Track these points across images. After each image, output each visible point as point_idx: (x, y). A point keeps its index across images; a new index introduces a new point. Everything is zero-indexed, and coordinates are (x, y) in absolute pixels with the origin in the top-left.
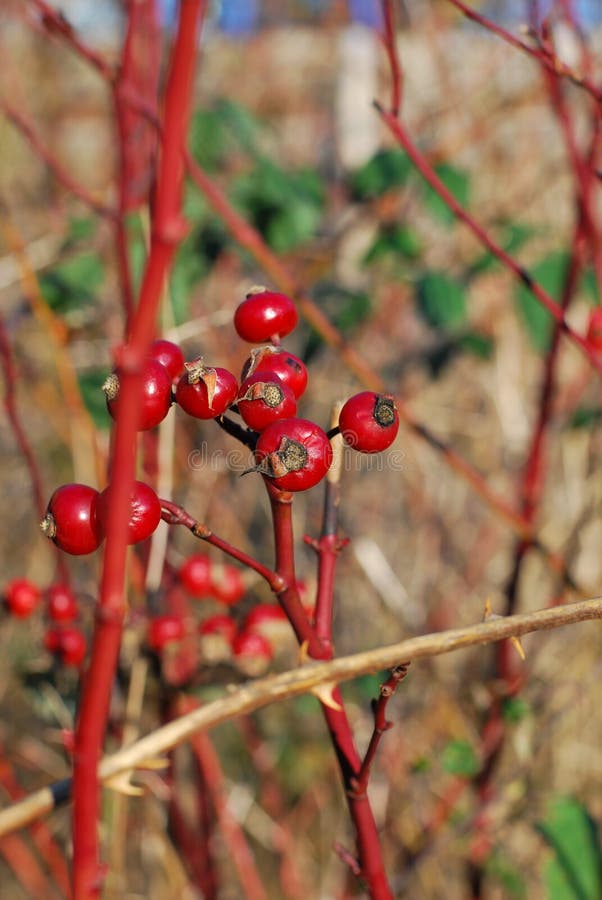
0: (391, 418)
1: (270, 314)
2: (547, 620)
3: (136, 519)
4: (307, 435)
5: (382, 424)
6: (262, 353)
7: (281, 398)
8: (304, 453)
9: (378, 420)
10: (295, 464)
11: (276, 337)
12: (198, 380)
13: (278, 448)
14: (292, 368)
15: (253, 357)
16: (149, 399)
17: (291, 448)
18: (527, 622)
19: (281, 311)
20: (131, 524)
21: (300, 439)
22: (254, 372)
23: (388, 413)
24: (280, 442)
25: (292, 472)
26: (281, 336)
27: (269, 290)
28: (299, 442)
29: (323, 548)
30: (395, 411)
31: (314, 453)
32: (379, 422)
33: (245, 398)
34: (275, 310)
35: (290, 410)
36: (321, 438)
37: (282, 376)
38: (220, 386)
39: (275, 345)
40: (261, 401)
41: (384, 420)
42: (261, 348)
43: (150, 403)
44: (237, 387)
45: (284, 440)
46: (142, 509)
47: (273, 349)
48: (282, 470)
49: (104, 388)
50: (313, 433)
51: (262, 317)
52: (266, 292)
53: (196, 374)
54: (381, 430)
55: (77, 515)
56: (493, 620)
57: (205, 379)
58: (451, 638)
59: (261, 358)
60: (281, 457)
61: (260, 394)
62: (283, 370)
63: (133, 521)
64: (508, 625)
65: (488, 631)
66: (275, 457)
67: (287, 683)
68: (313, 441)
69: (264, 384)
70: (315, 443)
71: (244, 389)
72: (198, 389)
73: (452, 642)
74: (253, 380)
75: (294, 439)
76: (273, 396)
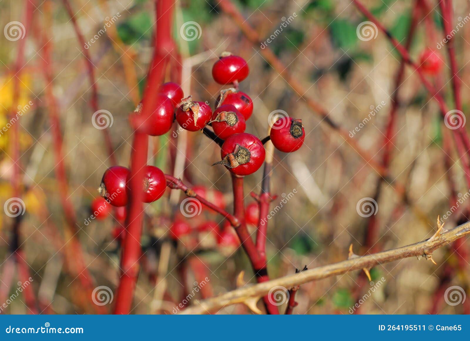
0: (300, 133)
1: (233, 69)
2: (385, 258)
3: (151, 189)
4: (251, 143)
5: (295, 137)
6: (227, 93)
7: (236, 121)
8: (248, 154)
9: (292, 134)
10: (243, 161)
11: (236, 82)
12: (189, 110)
13: (233, 151)
14: (244, 102)
15: (222, 95)
16: (161, 119)
17: (241, 151)
18: (373, 260)
19: (239, 67)
20: (148, 192)
21: (246, 146)
22: (222, 104)
23: (298, 130)
24: (235, 147)
25: (241, 165)
26: (239, 81)
27: (233, 55)
28: (245, 148)
29: (262, 200)
30: (303, 129)
31: (254, 154)
32: (293, 135)
33: (216, 120)
34: (235, 67)
35: (242, 127)
36: (258, 146)
37: (237, 106)
38: (202, 113)
39: (235, 87)
40: (225, 123)
41: (296, 134)
42: (226, 90)
43: (161, 121)
44: (211, 113)
45: (237, 146)
46: (155, 183)
47: (233, 90)
48: (235, 164)
49: (135, 111)
50: (254, 142)
51: (229, 70)
52: (231, 56)
53: (188, 106)
54: (294, 140)
55: (118, 184)
56: (353, 259)
57: (193, 109)
58: (329, 270)
59: (226, 96)
60: (235, 157)
61: (224, 119)
62: (238, 102)
63: (150, 190)
64: (361, 262)
65: (349, 265)
66: (232, 156)
67: (230, 299)
68: (254, 147)
69: (226, 113)
70: (255, 148)
71: (215, 115)
72: (188, 115)
73: (328, 273)
74: (221, 110)
75: (243, 145)
76: (232, 119)
